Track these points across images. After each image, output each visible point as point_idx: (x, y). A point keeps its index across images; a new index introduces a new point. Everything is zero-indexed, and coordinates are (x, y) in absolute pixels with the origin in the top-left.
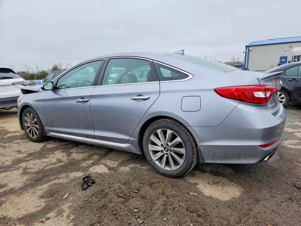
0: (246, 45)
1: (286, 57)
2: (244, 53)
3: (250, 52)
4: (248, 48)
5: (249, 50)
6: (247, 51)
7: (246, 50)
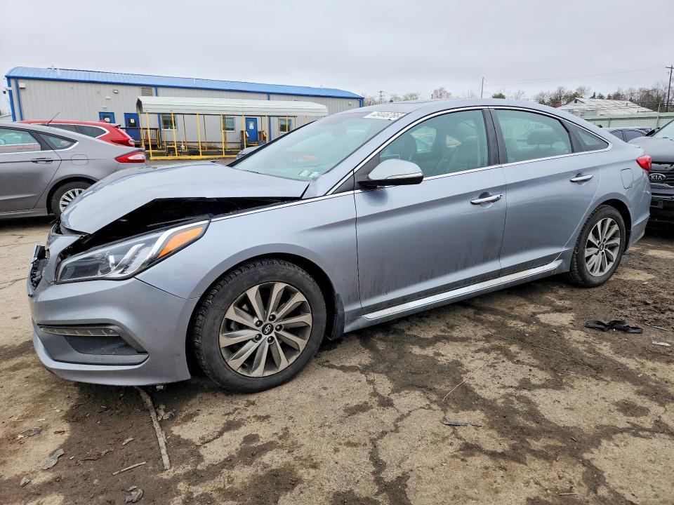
0: (6, 73)
1: (112, 115)
2: (5, 92)
3: (22, 93)
4: (13, 82)
5: (18, 89)
6: (13, 88)
7: (10, 85)
